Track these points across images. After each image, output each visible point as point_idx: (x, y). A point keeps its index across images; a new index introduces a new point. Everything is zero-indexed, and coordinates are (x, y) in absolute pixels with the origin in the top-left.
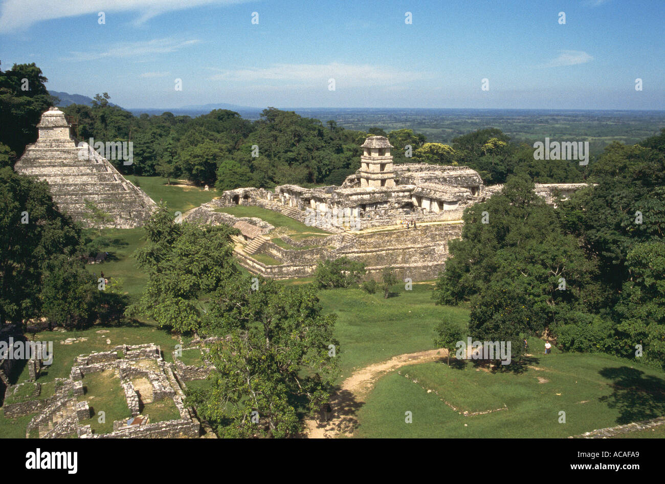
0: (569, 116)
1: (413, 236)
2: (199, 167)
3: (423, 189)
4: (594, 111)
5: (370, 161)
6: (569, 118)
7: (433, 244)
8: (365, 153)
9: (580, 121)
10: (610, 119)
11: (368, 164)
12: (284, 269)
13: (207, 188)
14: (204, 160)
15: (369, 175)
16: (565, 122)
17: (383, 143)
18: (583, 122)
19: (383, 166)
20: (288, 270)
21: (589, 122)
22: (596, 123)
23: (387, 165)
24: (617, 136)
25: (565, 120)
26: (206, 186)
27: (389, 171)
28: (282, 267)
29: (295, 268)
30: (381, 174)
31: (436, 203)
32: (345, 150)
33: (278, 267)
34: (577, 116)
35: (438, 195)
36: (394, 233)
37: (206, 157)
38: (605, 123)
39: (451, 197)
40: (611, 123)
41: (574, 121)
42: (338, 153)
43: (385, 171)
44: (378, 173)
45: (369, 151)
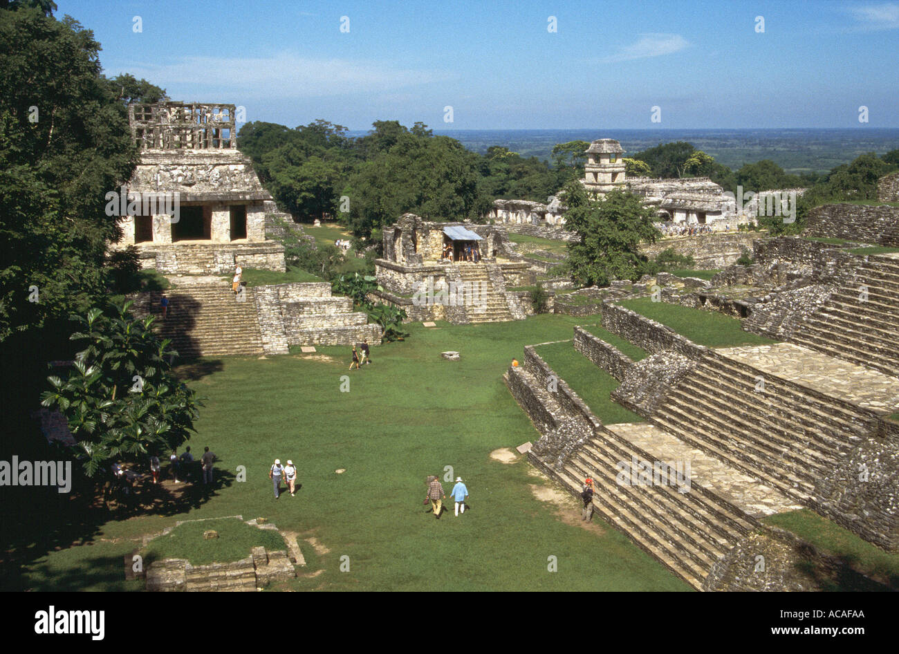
0: (715, 139)
1: (688, 247)
2: (307, 194)
3: (674, 200)
4: (750, 131)
5: (599, 169)
6: (716, 142)
7: (711, 256)
8: (591, 161)
9: (732, 146)
10: (779, 142)
11: (596, 174)
12: (554, 284)
13: (317, 224)
14: (315, 184)
15: (598, 187)
16: (710, 148)
17: (615, 147)
18: (737, 148)
19: (614, 175)
20: (558, 286)
21: (746, 148)
22: (758, 148)
23: (619, 174)
24: (796, 167)
25: (709, 145)
26: (316, 221)
27: (621, 181)
28: (552, 282)
29: (565, 283)
30: (613, 185)
31: (695, 215)
32: (493, 171)
33: (547, 282)
34: (726, 139)
35: (697, 205)
36: (670, 244)
37: (318, 180)
38: (772, 149)
39: (715, 206)
40: (782, 149)
41: (724, 146)
42: (485, 176)
43: (615, 182)
44: (609, 185)
45: (597, 157)
